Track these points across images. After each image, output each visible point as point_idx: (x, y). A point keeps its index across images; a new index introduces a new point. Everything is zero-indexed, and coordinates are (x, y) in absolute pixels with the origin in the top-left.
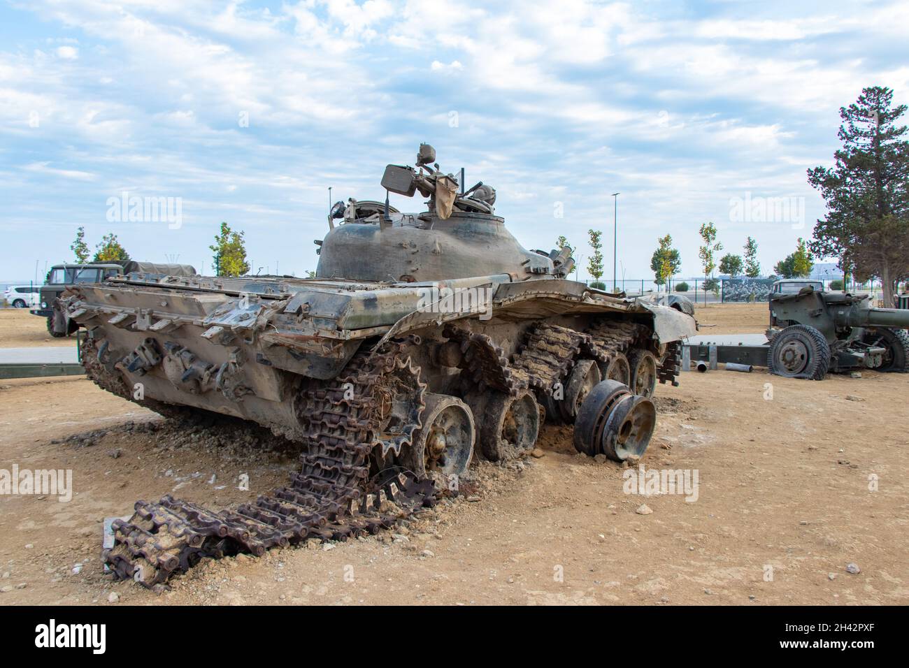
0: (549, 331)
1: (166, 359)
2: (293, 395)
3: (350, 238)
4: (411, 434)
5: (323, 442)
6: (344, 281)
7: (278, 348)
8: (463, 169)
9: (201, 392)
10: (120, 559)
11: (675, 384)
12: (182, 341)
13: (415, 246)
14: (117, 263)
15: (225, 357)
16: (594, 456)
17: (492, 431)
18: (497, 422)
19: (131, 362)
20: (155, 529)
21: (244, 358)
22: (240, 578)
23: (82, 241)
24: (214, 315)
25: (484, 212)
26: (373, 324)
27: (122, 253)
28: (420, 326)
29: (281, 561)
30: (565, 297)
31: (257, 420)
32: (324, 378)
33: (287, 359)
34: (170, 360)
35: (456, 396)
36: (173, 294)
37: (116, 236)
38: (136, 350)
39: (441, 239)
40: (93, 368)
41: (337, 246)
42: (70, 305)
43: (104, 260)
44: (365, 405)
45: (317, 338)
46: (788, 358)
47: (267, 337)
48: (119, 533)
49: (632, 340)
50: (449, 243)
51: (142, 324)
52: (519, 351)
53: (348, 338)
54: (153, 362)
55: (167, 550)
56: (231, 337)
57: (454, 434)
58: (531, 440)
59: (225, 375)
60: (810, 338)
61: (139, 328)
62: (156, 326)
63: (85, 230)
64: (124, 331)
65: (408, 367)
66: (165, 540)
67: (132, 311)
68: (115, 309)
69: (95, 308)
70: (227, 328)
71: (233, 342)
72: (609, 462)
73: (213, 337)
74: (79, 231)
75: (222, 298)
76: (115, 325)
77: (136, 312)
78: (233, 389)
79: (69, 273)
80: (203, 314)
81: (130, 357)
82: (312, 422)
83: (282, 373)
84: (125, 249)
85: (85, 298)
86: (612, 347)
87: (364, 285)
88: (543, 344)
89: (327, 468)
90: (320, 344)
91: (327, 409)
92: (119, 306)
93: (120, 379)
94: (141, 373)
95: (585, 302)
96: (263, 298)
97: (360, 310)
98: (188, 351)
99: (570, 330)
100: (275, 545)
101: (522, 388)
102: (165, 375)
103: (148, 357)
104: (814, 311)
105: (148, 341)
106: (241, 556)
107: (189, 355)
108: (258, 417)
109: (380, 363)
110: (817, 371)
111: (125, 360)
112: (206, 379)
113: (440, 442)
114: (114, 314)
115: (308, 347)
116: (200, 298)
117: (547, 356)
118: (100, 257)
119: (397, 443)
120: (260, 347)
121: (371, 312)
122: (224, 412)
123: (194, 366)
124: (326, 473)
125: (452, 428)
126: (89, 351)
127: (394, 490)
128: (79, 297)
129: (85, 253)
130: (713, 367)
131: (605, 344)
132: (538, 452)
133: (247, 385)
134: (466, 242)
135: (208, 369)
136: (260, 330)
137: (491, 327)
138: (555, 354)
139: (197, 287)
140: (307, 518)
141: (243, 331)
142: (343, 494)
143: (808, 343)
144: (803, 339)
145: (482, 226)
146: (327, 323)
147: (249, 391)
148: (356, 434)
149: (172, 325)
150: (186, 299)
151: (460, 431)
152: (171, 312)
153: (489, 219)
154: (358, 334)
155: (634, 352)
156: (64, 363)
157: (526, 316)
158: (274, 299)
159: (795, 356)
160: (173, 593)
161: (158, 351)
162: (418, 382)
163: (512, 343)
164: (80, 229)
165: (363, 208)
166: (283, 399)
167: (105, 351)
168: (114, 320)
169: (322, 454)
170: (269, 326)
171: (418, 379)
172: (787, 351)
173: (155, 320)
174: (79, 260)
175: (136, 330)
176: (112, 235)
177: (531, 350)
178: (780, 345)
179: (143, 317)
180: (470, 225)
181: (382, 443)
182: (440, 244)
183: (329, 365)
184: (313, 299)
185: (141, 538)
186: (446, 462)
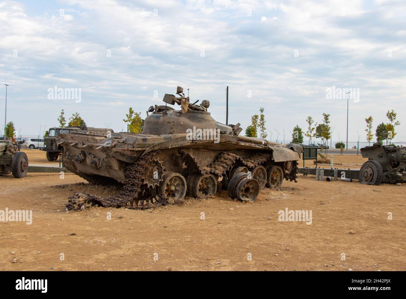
0: (226, 155)
1: (87, 158)
2: (123, 169)
3: (152, 119)
4: (159, 182)
5: (130, 182)
6: (149, 134)
7: (117, 153)
8: (228, 87)
9: (97, 168)
10: (70, 205)
11: (296, 182)
12: (91, 151)
13: (174, 123)
14: (78, 127)
15: (103, 156)
16: (233, 199)
17: (194, 188)
18: (197, 184)
19: (77, 158)
20: (79, 197)
21: (108, 156)
22: (99, 211)
23: (63, 116)
24: (101, 143)
25: (201, 110)
26: (146, 146)
27: (82, 122)
28: (163, 148)
29: (112, 209)
30: (229, 142)
31: (114, 178)
32: (131, 162)
33: (120, 156)
34: (88, 158)
35: (178, 173)
36: (90, 137)
37: (79, 114)
38: (78, 154)
39: (184, 120)
40: (65, 162)
41: (148, 122)
42: (59, 140)
43: (73, 126)
44: (141, 170)
45: (128, 150)
46: (365, 175)
47: (114, 149)
48: (70, 199)
49: (266, 161)
50: (187, 122)
51: (80, 146)
52: (214, 162)
53: (136, 150)
54: (83, 158)
55: (81, 201)
56: (105, 149)
57: (179, 186)
58: (213, 193)
59: (103, 161)
60: (374, 166)
61: (79, 147)
62: (84, 146)
63: (65, 111)
64: (74, 148)
65: (158, 161)
66: (81, 199)
67: (77, 142)
68: (72, 141)
69: (67, 141)
70: (103, 147)
71: (105, 151)
72: (238, 201)
73: (99, 149)
74: (62, 112)
75: (103, 138)
76: (72, 146)
77: (78, 142)
78: (105, 166)
79: (57, 132)
80: (97, 143)
81: (77, 157)
82: (127, 176)
83: (119, 161)
84: (84, 120)
85: (63, 138)
86: (256, 163)
87: (149, 135)
88: (222, 159)
89: (130, 189)
90: (129, 152)
91: (132, 172)
92: (73, 140)
93: (74, 166)
94: (80, 162)
95: (239, 144)
96: (115, 138)
97: (141, 142)
98: (93, 155)
99: (234, 155)
100: (111, 206)
101: (206, 173)
102: (86, 163)
103: (81, 157)
104: (380, 154)
105: (82, 151)
106: (101, 207)
107: (93, 156)
108: (114, 176)
109: (147, 158)
110: (376, 181)
111: (75, 158)
112: (98, 163)
113: (173, 188)
114: (72, 143)
115: (125, 152)
116: (97, 138)
117: (223, 164)
118: (71, 124)
119: (154, 185)
120: (112, 152)
121: (145, 143)
122: (104, 175)
123: (95, 159)
124: (130, 191)
125: (178, 184)
126: (64, 156)
127: (154, 200)
128: (62, 137)
129: (64, 122)
130: (335, 179)
131: (254, 161)
132: (213, 197)
133: (109, 165)
134: (193, 121)
135: (99, 160)
136: (112, 147)
137: (202, 152)
138: (226, 163)
139: (97, 135)
140: (121, 201)
141: (108, 147)
142: (133, 196)
143: (373, 168)
144: (372, 167)
145: (199, 115)
146: (130, 145)
147: (111, 167)
148: (138, 179)
149: (88, 146)
150: (93, 138)
151: (181, 185)
152: (88, 142)
153: (203, 113)
154: (140, 149)
155: (271, 166)
156: (54, 167)
157: (216, 149)
158: (118, 138)
159: (368, 174)
160: (82, 212)
161: (85, 155)
162: (162, 166)
163: (212, 159)
164: (62, 110)
165: (161, 108)
166: (120, 170)
167: (69, 155)
168: (72, 145)
169: (130, 186)
170: (115, 146)
171: (162, 165)
172: (365, 172)
173: (84, 144)
174: (61, 125)
175: (78, 148)
176: (77, 113)
177: (218, 161)
178: (364, 169)
179: (80, 144)
180: (195, 115)
181: (148, 183)
182: (183, 122)
183: (131, 158)
184: (128, 139)
185: (75, 199)
186: (176, 196)
